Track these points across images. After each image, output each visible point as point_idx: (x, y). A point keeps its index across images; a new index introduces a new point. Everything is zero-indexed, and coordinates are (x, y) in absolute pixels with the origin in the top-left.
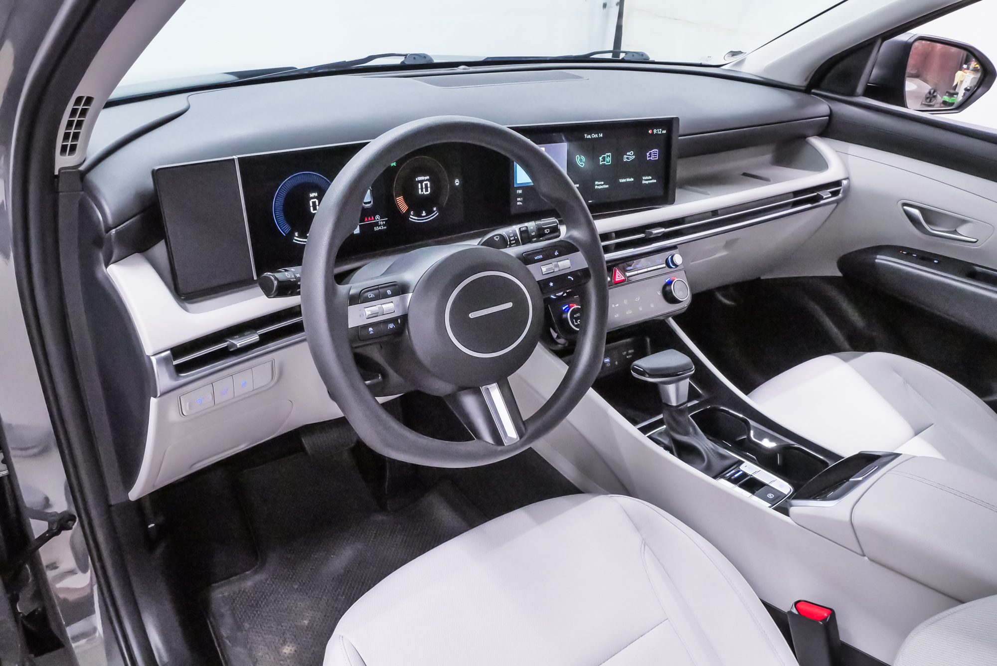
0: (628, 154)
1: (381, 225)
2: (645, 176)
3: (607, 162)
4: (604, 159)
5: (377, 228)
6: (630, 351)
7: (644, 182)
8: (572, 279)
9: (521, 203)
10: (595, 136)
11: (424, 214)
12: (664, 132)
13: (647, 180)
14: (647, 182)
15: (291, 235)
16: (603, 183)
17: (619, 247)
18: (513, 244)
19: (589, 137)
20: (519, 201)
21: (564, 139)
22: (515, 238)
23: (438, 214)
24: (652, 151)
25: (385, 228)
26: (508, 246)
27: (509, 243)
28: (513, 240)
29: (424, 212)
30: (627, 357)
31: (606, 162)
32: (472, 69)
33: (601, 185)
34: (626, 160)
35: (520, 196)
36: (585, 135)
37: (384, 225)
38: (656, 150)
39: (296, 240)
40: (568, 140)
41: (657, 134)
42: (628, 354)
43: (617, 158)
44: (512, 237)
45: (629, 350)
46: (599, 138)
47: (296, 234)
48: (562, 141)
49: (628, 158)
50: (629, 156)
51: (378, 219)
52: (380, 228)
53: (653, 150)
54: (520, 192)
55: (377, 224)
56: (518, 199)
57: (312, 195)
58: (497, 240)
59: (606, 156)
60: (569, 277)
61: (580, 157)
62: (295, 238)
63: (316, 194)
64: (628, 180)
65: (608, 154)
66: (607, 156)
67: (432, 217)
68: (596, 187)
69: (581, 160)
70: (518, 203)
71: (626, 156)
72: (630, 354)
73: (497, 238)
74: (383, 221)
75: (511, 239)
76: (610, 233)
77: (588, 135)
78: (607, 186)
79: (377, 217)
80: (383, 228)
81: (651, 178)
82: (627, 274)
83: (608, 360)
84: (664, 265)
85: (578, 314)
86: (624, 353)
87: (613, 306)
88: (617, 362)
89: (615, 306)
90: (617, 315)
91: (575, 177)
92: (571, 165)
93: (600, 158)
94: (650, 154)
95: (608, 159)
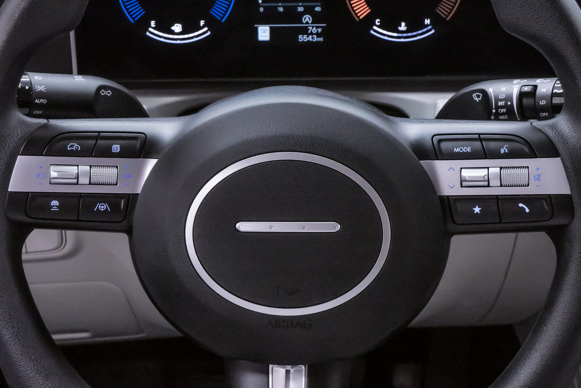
1: (312, 34)
5: (303, 38)
8: (527, 210)
11: (403, 27)
15: (143, 23)
18: (503, 114)
22: (506, 104)
23: (433, 31)
25: (321, 39)
26: (493, 117)
27: (494, 111)
28: (502, 107)
29: (403, 24)
37: (318, 35)
39: (151, 33)
44: (501, 100)
47: (153, 23)
51: (307, 23)
52: (310, 38)
55: (305, 31)
58: (477, 99)
60: (521, 205)
62: (150, 29)
67: (418, 36)
73: (478, 96)
74: (317, 27)
75: (500, 104)
79: (307, 18)
80: (316, 39)
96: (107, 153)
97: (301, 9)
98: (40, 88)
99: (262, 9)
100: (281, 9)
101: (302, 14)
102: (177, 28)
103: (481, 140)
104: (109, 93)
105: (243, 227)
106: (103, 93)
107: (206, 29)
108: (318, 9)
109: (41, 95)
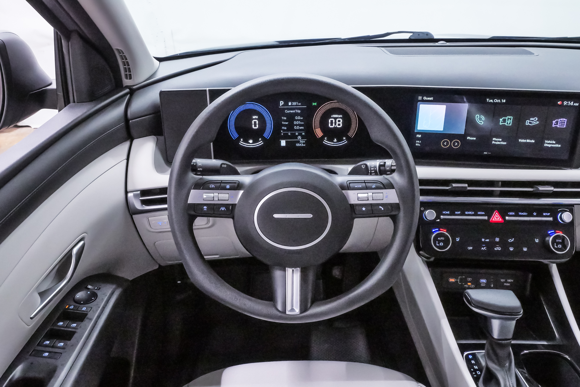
0: (531, 119)
1: (301, 143)
2: (548, 140)
3: (507, 124)
4: (504, 121)
5: (298, 145)
6: (509, 281)
7: (546, 145)
8: (383, 209)
9: (419, 145)
10: (496, 101)
11: (335, 140)
12: (577, 104)
13: (549, 144)
14: (550, 146)
15: (238, 140)
16: (501, 140)
17: (503, 194)
18: (373, 173)
19: (491, 101)
20: (417, 143)
21: (465, 100)
22: (374, 169)
23: (347, 142)
24: (559, 120)
25: (305, 145)
26: (369, 174)
27: (370, 172)
28: (373, 170)
29: (335, 139)
30: (505, 284)
31: (506, 124)
32: (448, 44)
33: (499, 141)
34: (528, 124)
35: (418, 139)
36: (488, 99)
37: (304, 144)
38: (565, 119)
39: (241, 143)
40: (469, 101)
41: (567, 106)
42: (506, 282)
43: (519, 120)
44: (372, 168)
45: (508, 279)
46: (501, 103)
47: (242, 140)
48: (464, 102)
49: (530, 123)
50: (533, 121)
51: (299, 139)
52: (300, 145)
53: (561, 119)
54: (420, 136)
55: (298, 142)
56: (417, 142)
57: (254, 117)
58: (363, 167)
59: (507, 118)
60: (380, 207)
61: (480, 116)
62: (241, 142)
63: (257, 117)
64: (528, 141)
65: (510, 117)
66: (508, 119)
67: (341, 144)
68: (493, 142)
69: (480, 119)
70: (417, 145)
71: (529, 121)
72: (509, 283)
73: (364, 166)
74: (303, 141)
75: (372, 169)
76: (498, 182)
77: (490, 99)
78: (505, 143)
79: (299, 137)
80: (303, 145)
81: (554, 142)
82: (507, 218)
83: (484, 281)
84: (551, 219)
85: (442, 238)
86: (502, 280)
87: (483, 240)
88: (492, 285)
89: (485, 240)
90: (485, 248)
91: (472, 131)
92: (470, 121)
93: (501, 120)
94: (557, 122)
95: (509, 121)
96: (224, 188)
97: (297, 134)
98: (199, 164)
99: (282, 134)
100: (289, 134)
101: (298, 136)
102: (251, 141)
103: (365, 183)
104: (225, 166)
105: (276, 216)
106: (223, 166)
107: (261, 142)
108: (303, 134)
109: (200, 167)
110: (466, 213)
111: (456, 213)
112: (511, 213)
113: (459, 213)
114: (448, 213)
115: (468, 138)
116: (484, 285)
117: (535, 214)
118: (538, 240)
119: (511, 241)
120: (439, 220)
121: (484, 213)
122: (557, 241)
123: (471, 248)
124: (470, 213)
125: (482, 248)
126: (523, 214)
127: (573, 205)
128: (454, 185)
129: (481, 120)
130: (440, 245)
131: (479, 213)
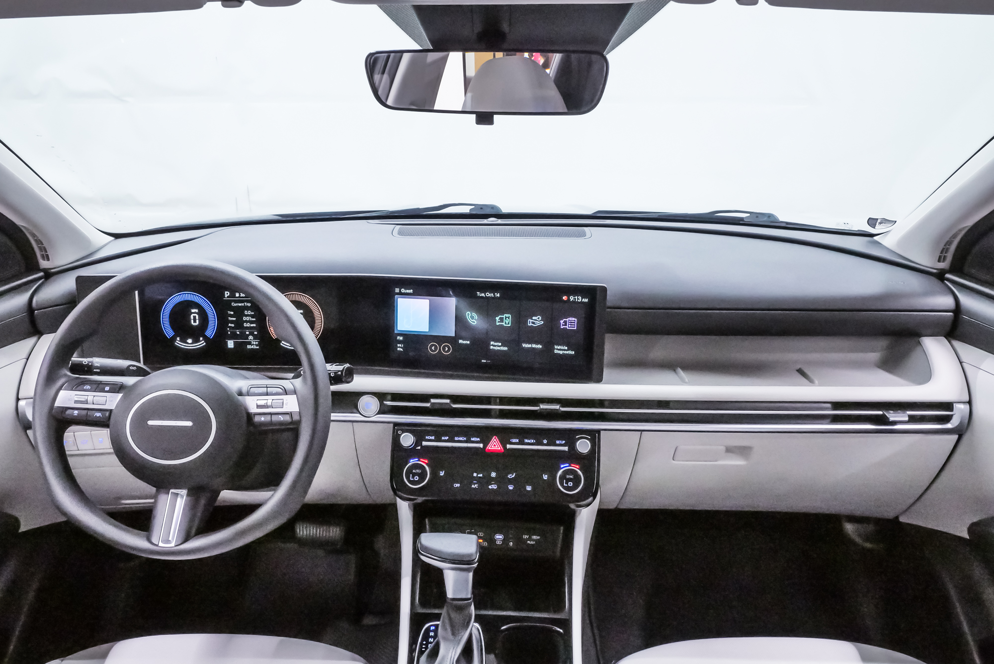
0: (534, 318)
1: (253, 345)
2: (558, 345)
3: (506, 323)
4: (501, 320)
5: (249, 347)
6: (534, 537)
7: (556, 351)
8: (282, 419)
9: (402, 350)
10: (489, 295)
12: (586, 300)
13: (560, 350)
14: (561, 352)
15: (173, 339)
16: (500, 344)
17: (503, 414)
19: (483, 295)
20: (399, 347)
21: (451, 293)
24: (568, 320)
25: (258, 347)
30: (529, 542)
31: (504, 323)
32: (500, 221)
33: (498, 346)
34: (531, 324)
35: (400, 342)
36: (478, 293)
37: (257, 345)
38: (574, 319)
39: (177, 343)
40: (456, 295)
41: (574, 302)
42: (530, 539)
43: (519, 320)
45: (533, 535)
46: (495, 298)
47: (178, 339)
48: (450, 296)
49: (533, 323)
50: (536, 321)
51: (251, 339)
52: (252, 347)
53: (570, 319)
54: (401, 338)
55: (250, 343)
56: (398, 345)
57: (193, 311)
59: (504, 317)
60: (280, 417)
61: (471, 314)
62: (177, 341)
63: (197, 311)
64: (534, 346)
65: (507, 315)
66: (506, 317)
68: (492, 347)
69: (472, 317)
70: (398, 349)
71: (531, 321)
72: (533, 540)
74: (256, 342)
76: (495, 398)
77: (481, 293)
78: (506, 349)
79: (251, 337)
80: (255, 347)
81: (566, 348)
82: (508, 446)
83: (501, 537)
84: (566, 449)
85: (418, 471)
86: (525, 537)
87: (475, 475)
88: (512, 543)
89: (477, 475)
90: (476, 485)
91: (463, 334)
92: (460, 320)
93: (497, 318)
94: (565, 322)
95: (506, 320)
96: (102, 390)
97: (247, 333)
98: (96, 365)
99: (229, 333)
100: (238, 333)
101: (248, 335)
102: (190, 341)
103: (267, 387)
104: (135, 368)
105: (150, 423)
106: (131, 368)
107: (203, 342)
108: (256, 333)
109: (97, 368)
110: (456, 439)
111: (443, 438)
112: (514, 441)
113: (447, 438)
114: (433, 438)
115: (461, 341)
116: (500, 542)
117: (545, 441)
118: (546, 476)
119: (511, 476)
120: (419, 448)
121: (479, 439)
122: (568, 477)
123: (458, 485)
124: (461, 439)
125: (473, 486)
126: (529, 441)
127: (598, 431)
128: (433, 401)
129: (473, 319)
130: (415, 479)
131: (473, 439)
